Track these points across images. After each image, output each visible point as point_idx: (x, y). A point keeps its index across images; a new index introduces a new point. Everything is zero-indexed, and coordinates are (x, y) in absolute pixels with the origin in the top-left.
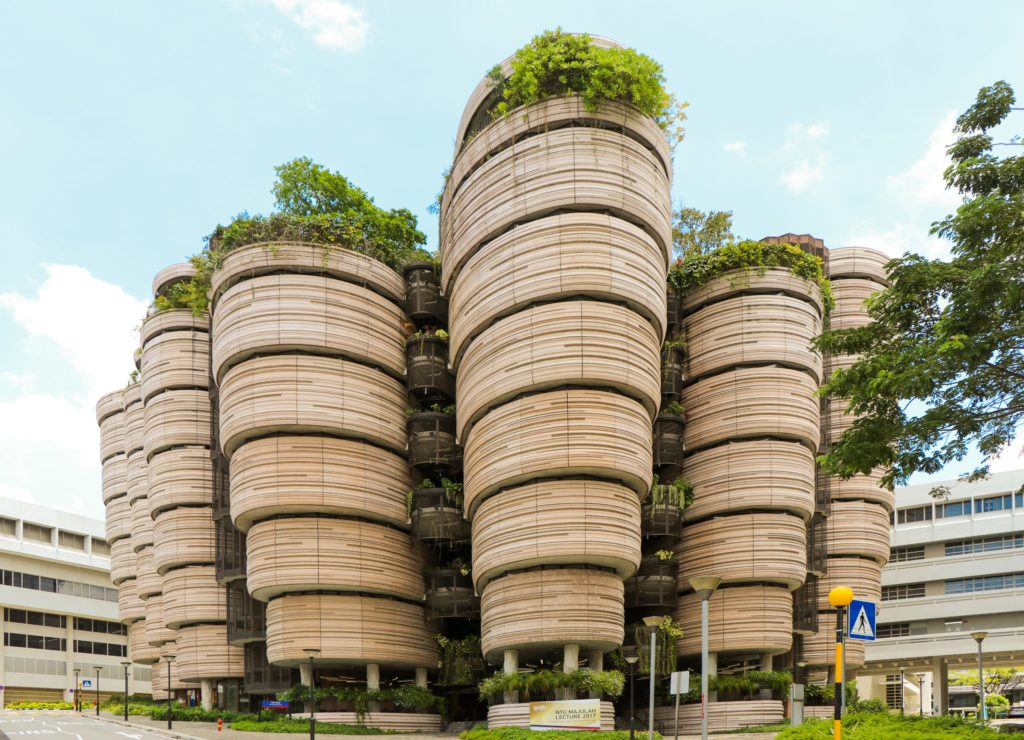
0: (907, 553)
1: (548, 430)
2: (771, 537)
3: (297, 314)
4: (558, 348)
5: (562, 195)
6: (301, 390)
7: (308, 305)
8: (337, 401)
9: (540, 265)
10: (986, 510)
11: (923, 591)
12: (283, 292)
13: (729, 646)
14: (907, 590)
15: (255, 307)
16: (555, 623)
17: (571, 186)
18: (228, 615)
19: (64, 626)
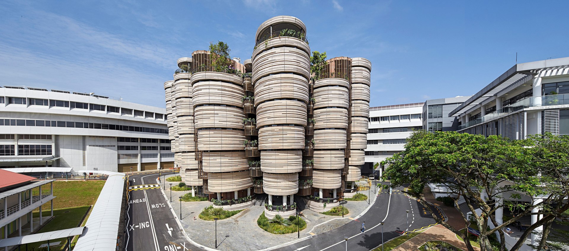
0: (373, 130)
1: (278, 137)
2: (335, 157)
3: (214, 94)
4: (280, 114)
5: (281, 68)
6: (216, 117)
7: (217, 91)
8: (225, 119)
9: (276, 89)
10: (393, 120)
11: (377, 142)
12: (210, 87)
13: (325, 188)
14: (373, 141)
15: (203, 91)
16: (280, 191)
17: (283, 66)
18: (198, 167)
19: (157, 142)
